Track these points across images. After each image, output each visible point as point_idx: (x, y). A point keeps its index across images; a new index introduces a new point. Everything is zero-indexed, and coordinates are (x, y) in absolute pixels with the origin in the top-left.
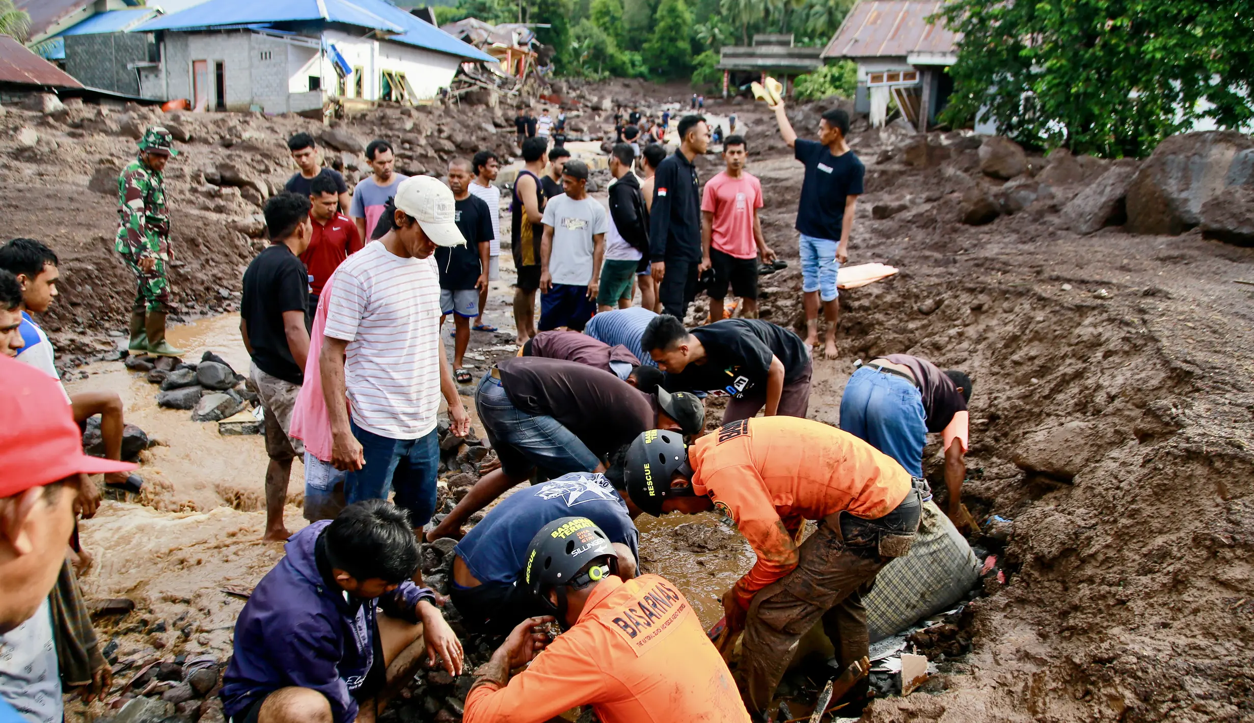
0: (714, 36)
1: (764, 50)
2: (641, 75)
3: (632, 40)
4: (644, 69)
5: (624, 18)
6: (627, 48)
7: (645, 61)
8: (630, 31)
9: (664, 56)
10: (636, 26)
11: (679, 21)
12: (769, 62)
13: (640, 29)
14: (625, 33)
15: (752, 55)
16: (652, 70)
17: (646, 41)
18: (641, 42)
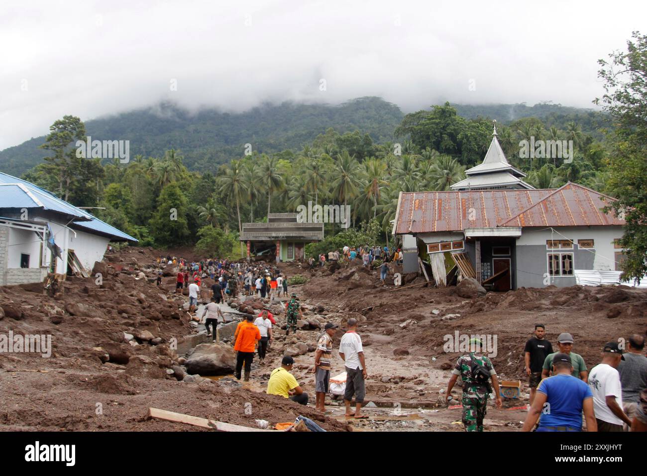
0: (212, 214)
1: (276, 225)
2: (148, 244)
3: (139, 217)
4: (150, 239)
5: (132, 200)
6: (136, 224)
7: (150, 232)
8: (137, 210)
9: (166, 229)
10: (142, 206)
11: (178, 202)
12: (281, 234)
13: (147, 208)
14: (133, 212)
15: (267, 229)
16: (157, 240)
17: (150, 218)
18: (147, 218)
